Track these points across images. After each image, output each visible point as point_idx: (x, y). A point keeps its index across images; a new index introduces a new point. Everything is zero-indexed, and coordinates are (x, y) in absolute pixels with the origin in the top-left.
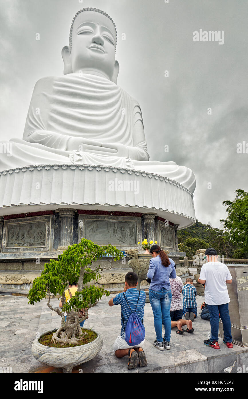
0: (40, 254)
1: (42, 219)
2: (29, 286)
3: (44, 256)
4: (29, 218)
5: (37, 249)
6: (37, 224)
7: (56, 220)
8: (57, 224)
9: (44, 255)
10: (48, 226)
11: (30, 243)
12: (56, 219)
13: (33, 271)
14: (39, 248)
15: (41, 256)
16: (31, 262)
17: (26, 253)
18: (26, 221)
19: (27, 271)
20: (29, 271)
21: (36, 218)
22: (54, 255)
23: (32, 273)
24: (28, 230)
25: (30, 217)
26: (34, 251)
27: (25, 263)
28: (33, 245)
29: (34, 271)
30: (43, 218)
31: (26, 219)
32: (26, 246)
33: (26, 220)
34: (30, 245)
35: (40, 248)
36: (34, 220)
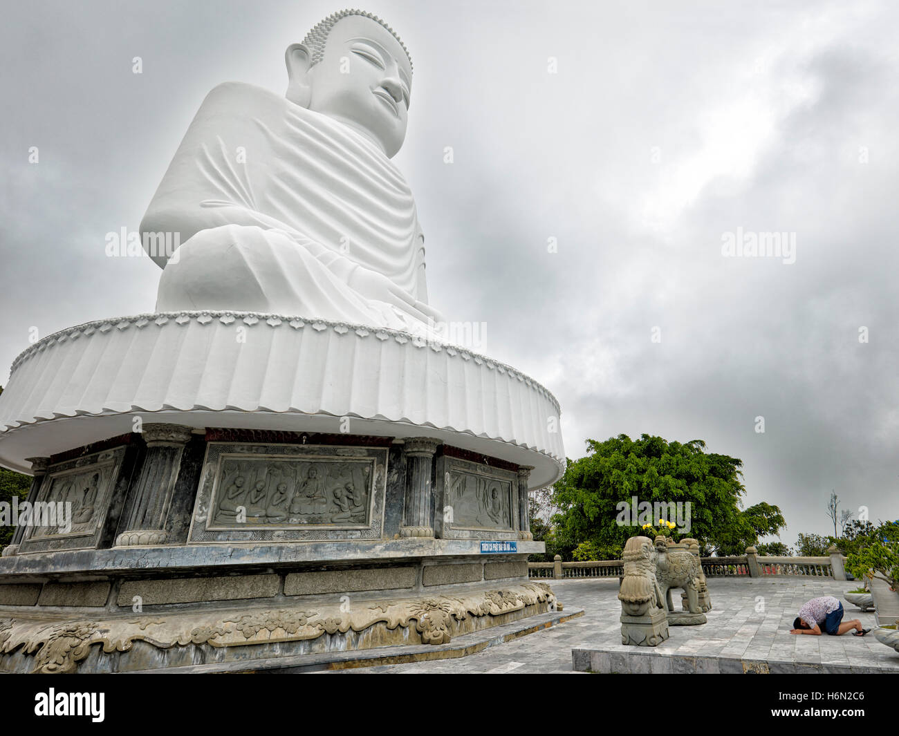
0: (374, 547)
1: (358, 455)
2: (341, 640)
3: (387, 552)
4: (312, 446)
5: (338, 533)
6: (338, 464)
7: (393, 461)
8: (394, 471)
9: (387, 548)
10: (377, 475)
11: (312, 516)
12: (393, 459)
13: (320, 596)
14: (346, 530)
15: (378, 553)
16: (312, 571)
17: (323, 545)
18: (300, 455)
19: (296, 598)
20: (303, 599)
21: (338, 451)
22: (416, 550)
23: (319, 604)
24: (300, 479)
25: (318, 446)
26: (328, 538)
27: (290, 575)
28: (322, 523)
29: (325, 596)
30: (361, 453)
31: (302, 449)
32: (296, 525)
33: (300, 452)
34: (312, 521)
35: (349, 532)
36: (330, 454)
